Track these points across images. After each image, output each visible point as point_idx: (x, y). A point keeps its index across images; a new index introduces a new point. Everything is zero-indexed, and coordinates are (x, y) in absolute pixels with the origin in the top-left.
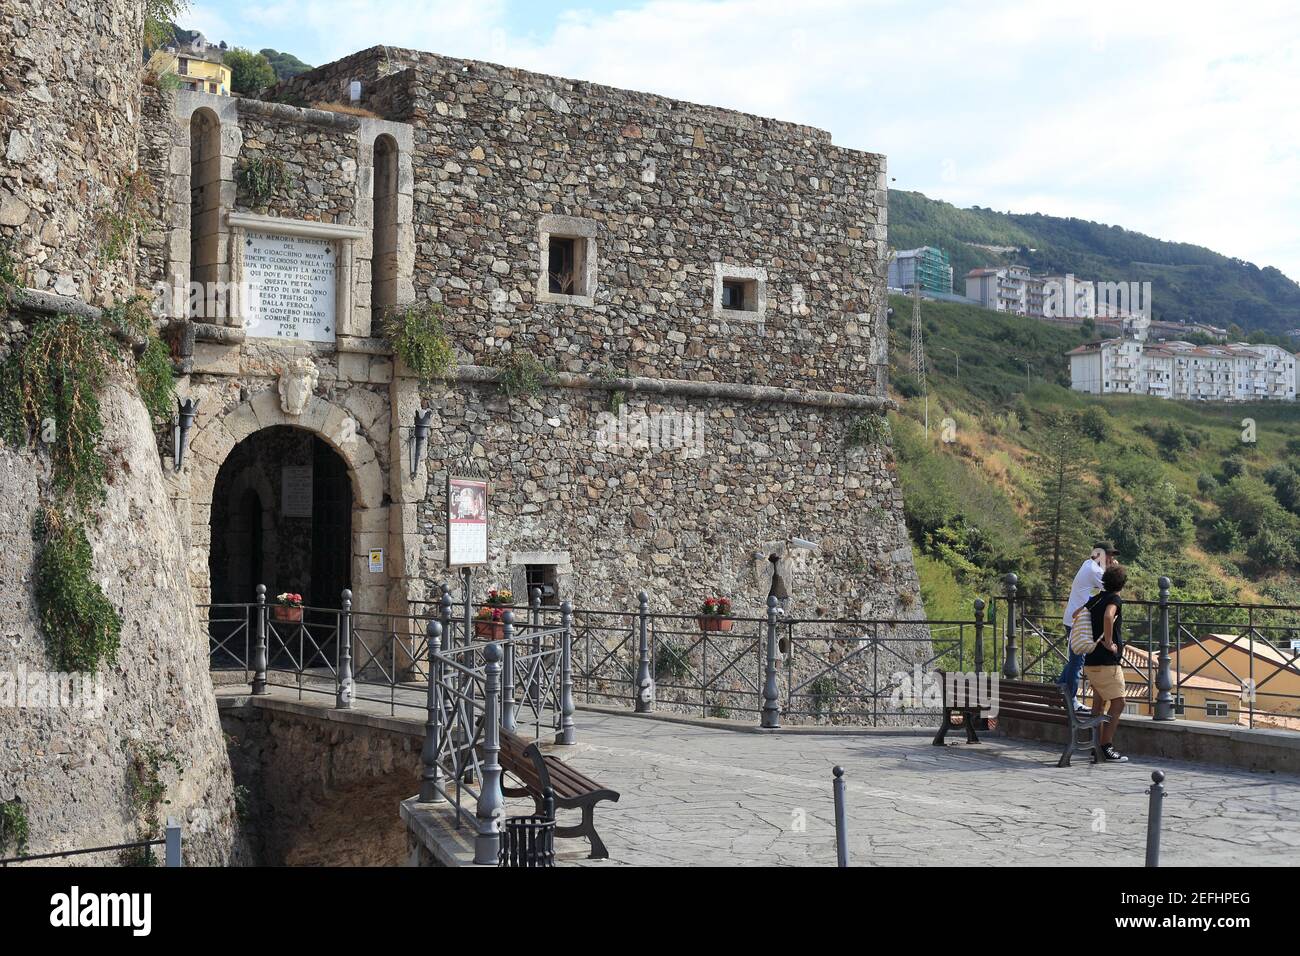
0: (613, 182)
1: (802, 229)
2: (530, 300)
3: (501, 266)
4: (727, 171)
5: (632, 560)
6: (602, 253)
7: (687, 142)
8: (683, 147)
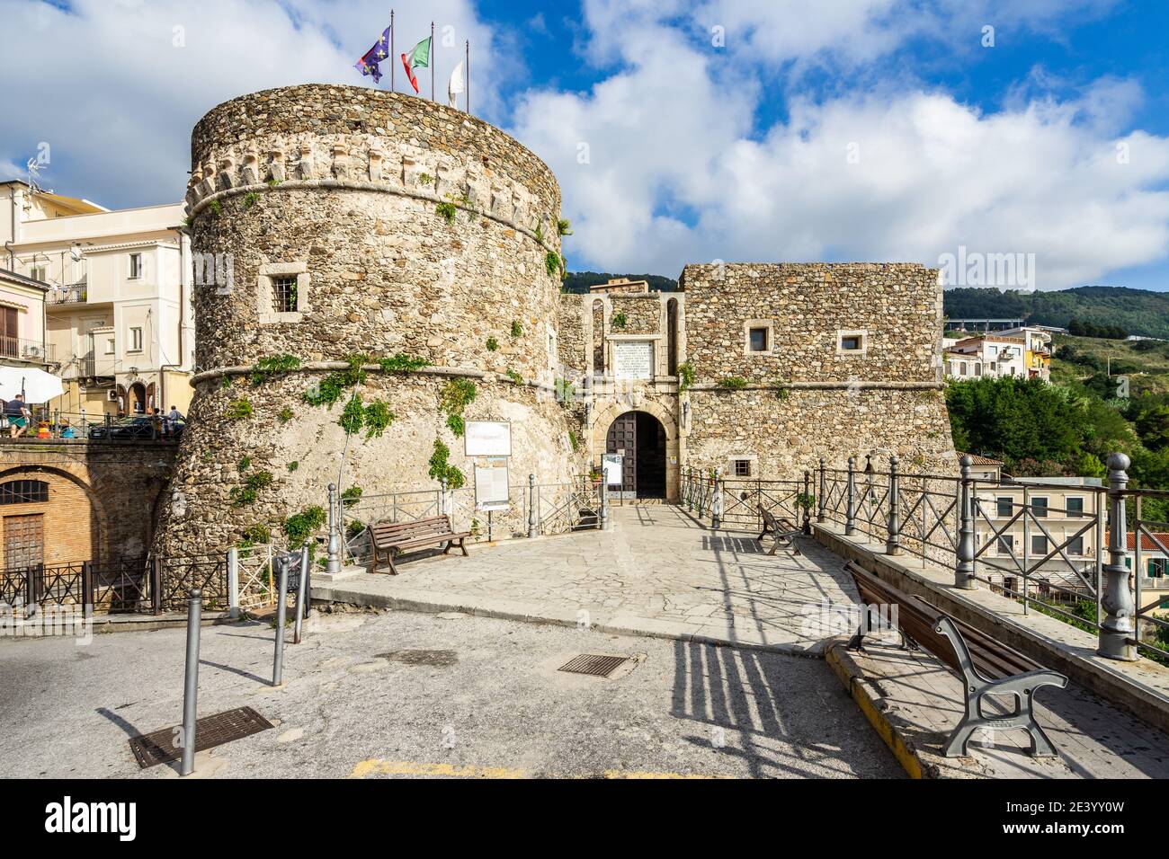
0: (782, 302)
1: (888, 309)
2: (741, 355)
3: (726, 343)
4: (845, 289)
5: (789, 458)
6: (776, 332)
7: (822, 280)
8: (819, 282)
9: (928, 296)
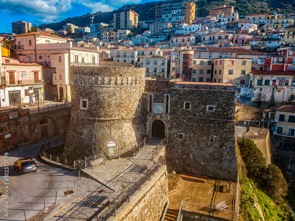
0: (194, 97)
1: (221, 101)
2: (183, 109)
3: (179, 106)
4: (210, 95)
5: (192, 135)
6: (192, 105)
8: (203, 93)
9: (232, 98)
